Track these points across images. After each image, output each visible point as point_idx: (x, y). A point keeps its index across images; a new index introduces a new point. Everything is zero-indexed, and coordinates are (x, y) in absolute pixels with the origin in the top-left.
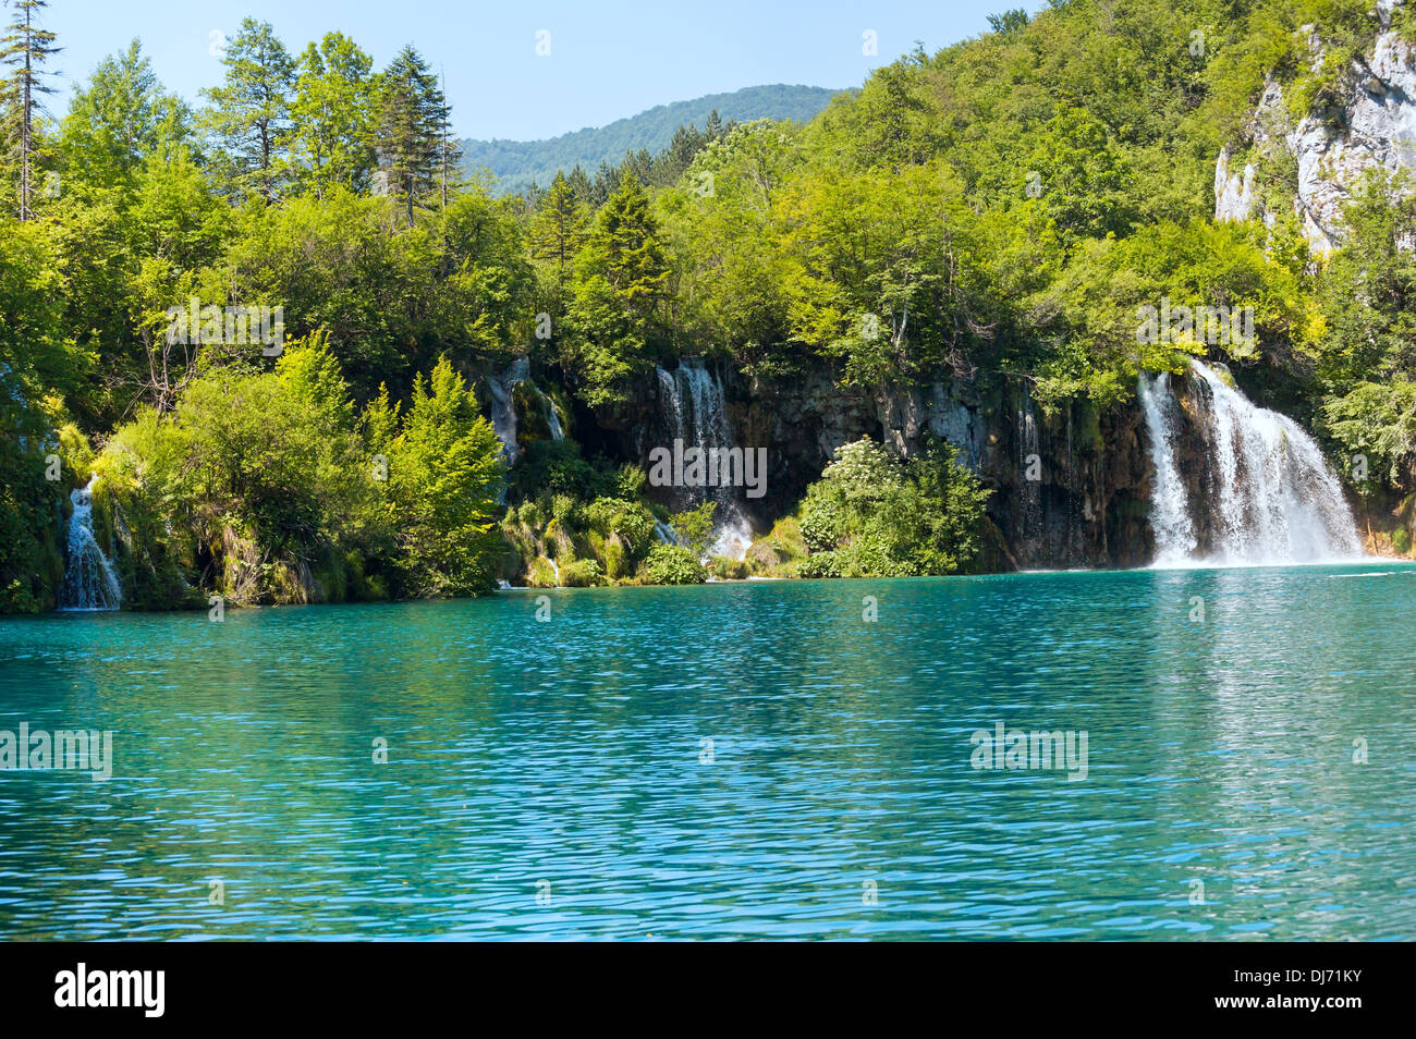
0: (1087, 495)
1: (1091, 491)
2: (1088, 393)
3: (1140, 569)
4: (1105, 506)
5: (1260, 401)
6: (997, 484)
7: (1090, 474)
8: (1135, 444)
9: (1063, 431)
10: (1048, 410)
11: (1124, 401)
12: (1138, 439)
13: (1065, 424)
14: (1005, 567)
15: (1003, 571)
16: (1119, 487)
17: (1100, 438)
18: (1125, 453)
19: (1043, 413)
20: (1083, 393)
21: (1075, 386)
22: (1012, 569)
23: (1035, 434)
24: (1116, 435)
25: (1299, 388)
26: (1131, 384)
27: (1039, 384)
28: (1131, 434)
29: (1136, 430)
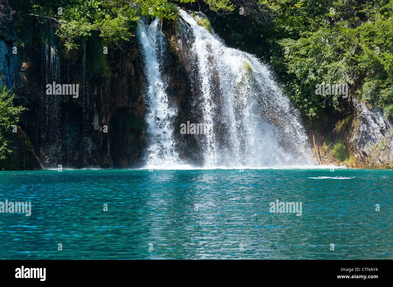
0: (96, 111)
1: (99, 108)
2: (100, 32)
3: (136, 169)
4: (108, 120)
5: (229, 43)
6: (27, 101)
7: (99, 95)
8: (133, 72)
9: (79, 62)
10: (69, 46)
11: (127, 39)
12: (135, 70)
13: (81, 56)
14: (33, 165)
15: (31, 168)
16: (119, 105)
17: (107, 68)
18: (125, 79)
19: (64, 48)
20: (95, 33)
21: (89, 27)
22: (39, 168)
23: (58, 62)
24: (118, 66)
25: (261, 33)
26: (133, 26)
27: (63, 26)
28: (130, 65)
29: (134, 63)
